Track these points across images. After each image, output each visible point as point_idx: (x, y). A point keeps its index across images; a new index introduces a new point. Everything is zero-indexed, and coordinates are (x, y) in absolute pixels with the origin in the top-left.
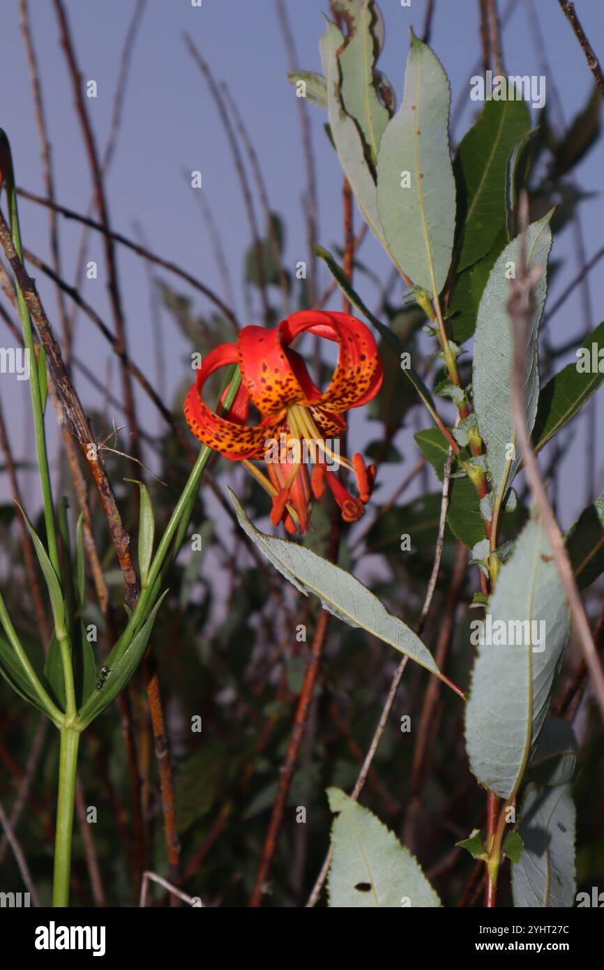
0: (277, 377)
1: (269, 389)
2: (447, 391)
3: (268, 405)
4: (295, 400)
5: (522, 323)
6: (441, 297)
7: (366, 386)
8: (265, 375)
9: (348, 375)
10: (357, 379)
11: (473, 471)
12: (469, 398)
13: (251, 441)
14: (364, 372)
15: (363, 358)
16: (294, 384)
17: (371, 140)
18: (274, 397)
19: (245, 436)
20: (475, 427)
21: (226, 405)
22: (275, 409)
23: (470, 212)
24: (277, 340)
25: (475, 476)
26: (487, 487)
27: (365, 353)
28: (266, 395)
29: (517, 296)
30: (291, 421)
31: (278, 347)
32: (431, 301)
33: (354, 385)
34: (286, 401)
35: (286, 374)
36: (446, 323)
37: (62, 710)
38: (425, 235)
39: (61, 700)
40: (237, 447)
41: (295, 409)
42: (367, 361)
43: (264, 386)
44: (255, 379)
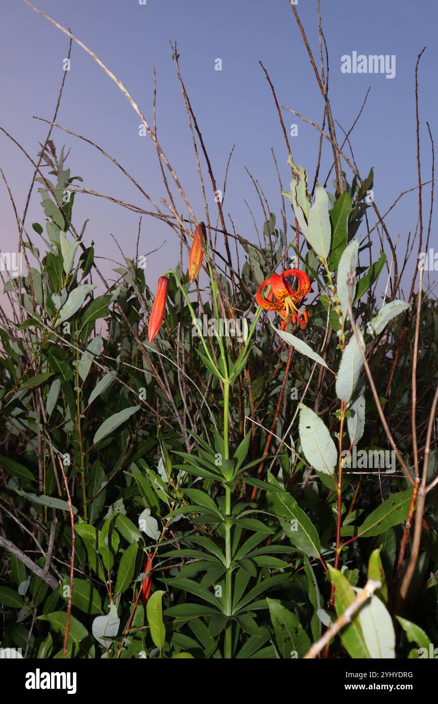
0: (282, 290)
1: (280, 293)
2: (329, 286)
3: (280, 298)
4: (287, 296)
5: (351, 288)
6: (327, 259)
7: (306, 291)
8: (279, 290)
9: (302, 289)
10: (304, 289)
11: (337, 309)
12: (336, 288)
13: (275, 306)
14: (306, 287)
15: (305, 283)
16: (287, 292)
17: (306, 212)
18: (281, 295)
19: (273, 306)
20: (337, 297)
21: (266, 297)
22: (282, 298)
23: (335, 231)
24: (282, 280)
25: (337, 311)
26: (341, 314)
27: (306, 282)
28: (279, 295)
29: (349, 280)
30: (286, 300)
31: (282, 282)
32: (324, 259)
33: (303, 291)
34: (284, 296)
35: (285, 289)
36: (328, 266)
37: (224, 378)
38: (322, 241)
39: (223, 375)
40: (271, 308)
41: (287, 298)
42: (307, 284)
43: (278, 293)
44: (276, 290)
